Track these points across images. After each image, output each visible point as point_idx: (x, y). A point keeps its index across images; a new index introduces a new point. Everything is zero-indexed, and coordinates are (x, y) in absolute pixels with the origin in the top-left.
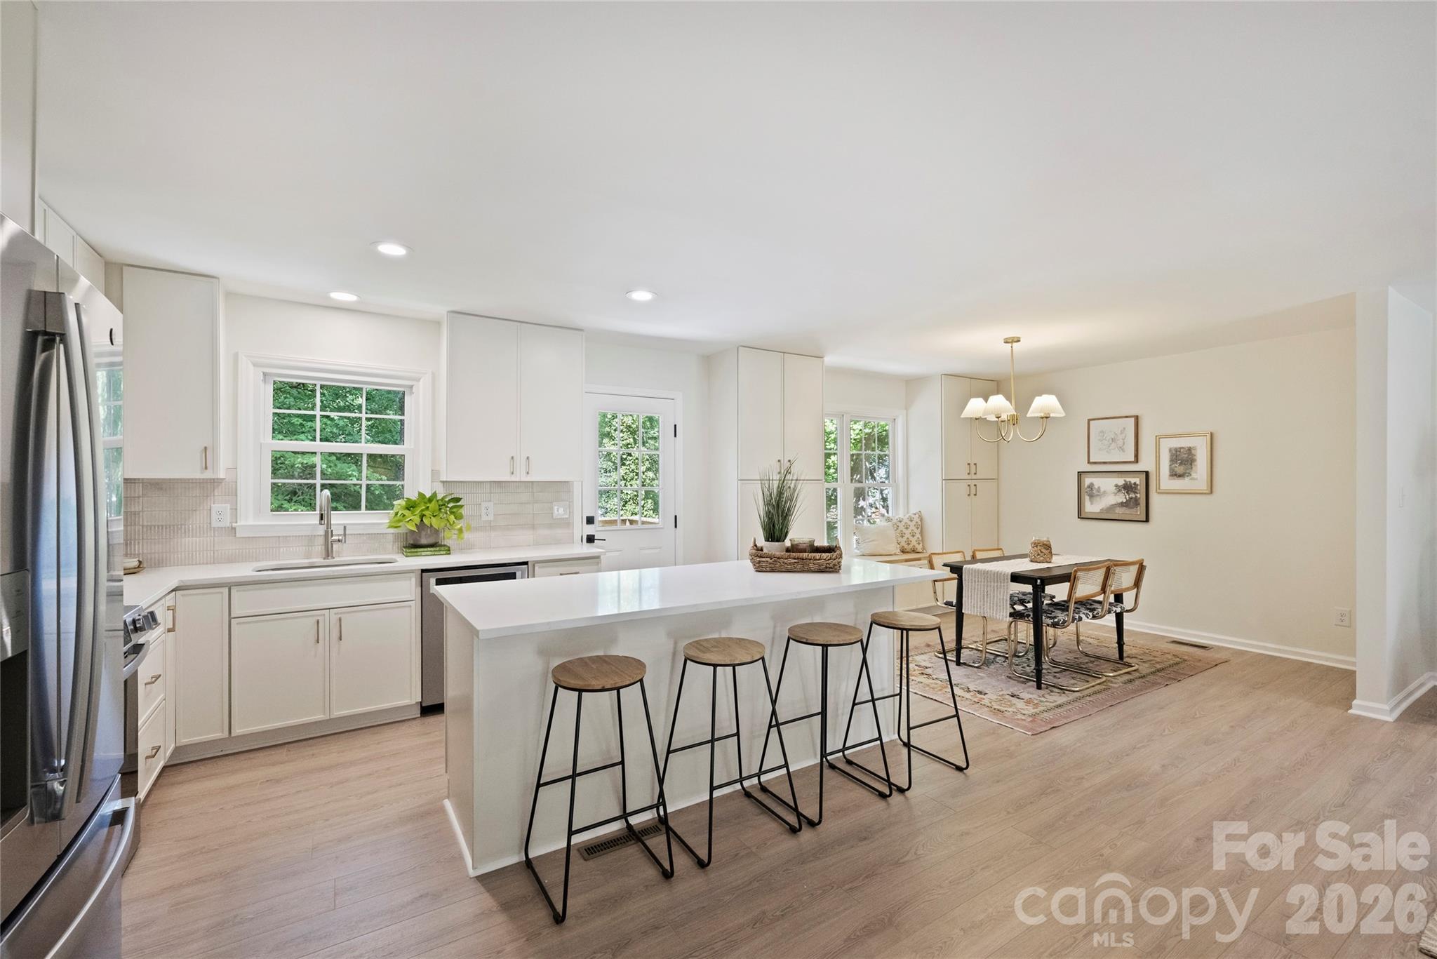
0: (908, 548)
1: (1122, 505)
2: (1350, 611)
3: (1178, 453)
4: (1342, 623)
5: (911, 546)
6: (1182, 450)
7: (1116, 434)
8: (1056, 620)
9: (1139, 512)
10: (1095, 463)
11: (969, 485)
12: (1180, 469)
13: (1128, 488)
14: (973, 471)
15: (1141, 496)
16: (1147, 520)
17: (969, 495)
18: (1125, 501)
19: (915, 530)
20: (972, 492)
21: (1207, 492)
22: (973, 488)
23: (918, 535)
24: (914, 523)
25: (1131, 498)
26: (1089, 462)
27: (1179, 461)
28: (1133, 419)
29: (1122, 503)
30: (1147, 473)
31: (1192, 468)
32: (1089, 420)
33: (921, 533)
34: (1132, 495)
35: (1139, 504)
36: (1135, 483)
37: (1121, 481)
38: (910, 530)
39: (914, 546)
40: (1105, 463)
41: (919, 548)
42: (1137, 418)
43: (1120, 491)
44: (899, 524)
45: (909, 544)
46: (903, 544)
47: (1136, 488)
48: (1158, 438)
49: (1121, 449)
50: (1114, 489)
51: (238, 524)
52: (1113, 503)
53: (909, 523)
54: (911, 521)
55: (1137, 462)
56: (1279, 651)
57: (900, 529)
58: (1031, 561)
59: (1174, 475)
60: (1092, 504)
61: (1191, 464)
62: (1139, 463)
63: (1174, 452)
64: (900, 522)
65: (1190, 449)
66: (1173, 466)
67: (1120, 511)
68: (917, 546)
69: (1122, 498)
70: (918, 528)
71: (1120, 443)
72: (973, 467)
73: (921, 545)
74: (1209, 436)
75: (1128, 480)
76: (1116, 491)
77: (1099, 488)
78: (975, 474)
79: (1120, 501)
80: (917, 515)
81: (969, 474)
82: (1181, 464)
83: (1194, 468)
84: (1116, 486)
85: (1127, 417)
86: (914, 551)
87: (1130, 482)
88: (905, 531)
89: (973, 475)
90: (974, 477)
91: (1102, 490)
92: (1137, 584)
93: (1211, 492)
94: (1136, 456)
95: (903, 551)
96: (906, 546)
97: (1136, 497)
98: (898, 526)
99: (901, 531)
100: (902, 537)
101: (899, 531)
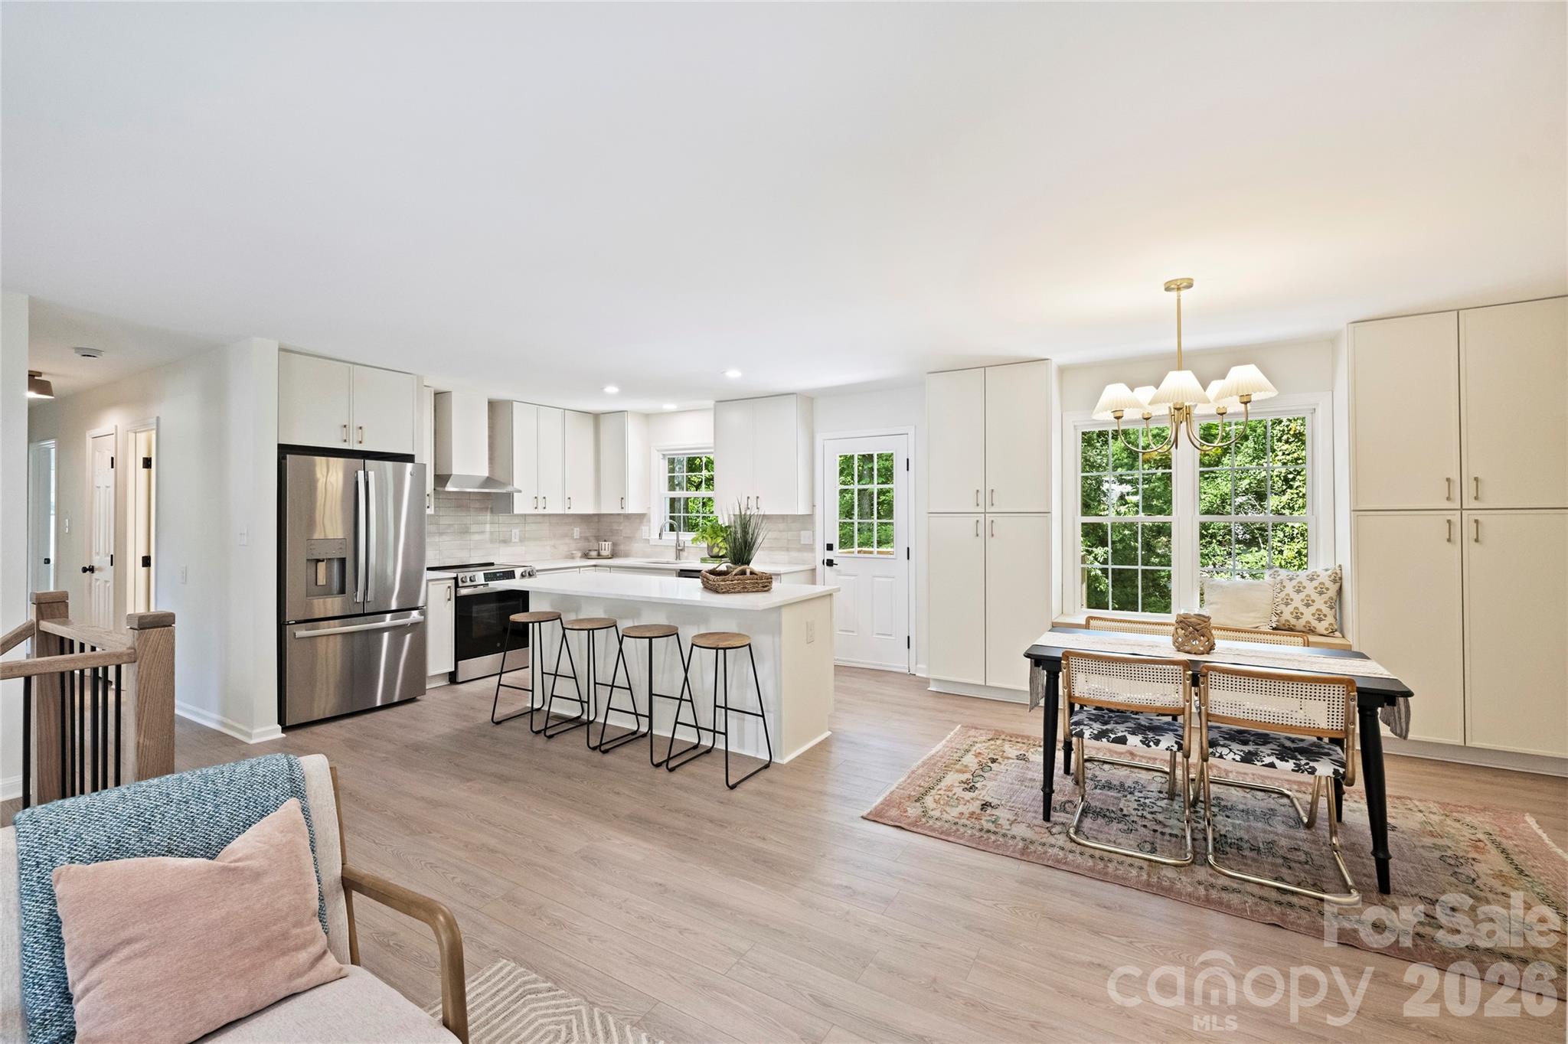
0: (1297, 624)
5: (1302, 621)
11: (1449, 521)
14: (1469, 492)
17: (1450, 540)
19: (1315, 597)
20: (1464, 535)
22: (1466, 527)
24: (1315, 583)
39: (1309, 622)
44: (1286, 583)
46: (1287, 616)
51: (652, 537)
53: (1306, 583)
57: (1286, 591)
68: (1315, 623)
72: (1469, 486)
78: (1476, 498)
80: (1330, 572)
81: (1449, 499)
86: (1312, 631)
89: (1469, 500)
90: (1472, 504)
96: (1292, 621)
98: (1284, 587)
99: (1286, 595)
100: (1287, 604)
101: (1282, 595)
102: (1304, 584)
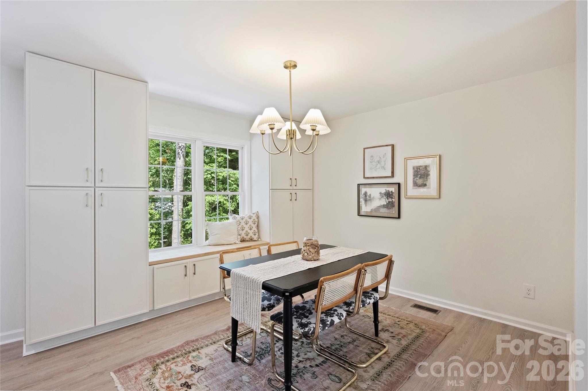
0: (247, 238)
1: (384, 206)
2: (535, 287)
3: (419, 170)
4: (528, 296)
5: (249, 237)
6: (421, 168)
7: (380, 158)
8: (307, 329)
9: (394, 212)
10: (368, 178)
11: (291, 194)
12: (420, 181)
13: (389, 195)
14: (294, 184)
15: (395, 200)
16: (399, 217)
17: (291, 200)
18: (385, 204)
19: (253, 225)
20: (294, 198)
21: (437, 197)
22: (294, 195)
23: (255, 228)
24: (252, 220)
25: (389, 202)
26: (364, 178)
27: (419, 176)
28: (390, 147)
29: (384, 205)
30: (399, 184)
31: (427, 180)
32: (364, 149)
33: (258, 226)
34: (390, 200)
35: (394, 206)
36: (392, 191)
37: (383, 190)
38: (248, 225)
39: (251, 236)
40: (373, 178)
41: (255, 238)
42: (393, 146)
43: (383, 197)
44: (241, 221)
45: (247, 235)
46: (243, 235)
47: (392, 195)
48: (407, 159)
49: (384, 168)
50: (378, 196)
52: (379, 205)
53: (249, 220)
54: (250, 218)
55: (393, 177)
56: (485, 314)
57: (242, 224)
58: (303, 259)
59: (416, 184)
60: (366, 206)
61: (427, 178)
62: (394, 178)
63: (416, 169)
64: (242, 219)
65: (426, 167)
66: (416, 179)
67: (384, 211)
68: (253, 236)
69: (384, 202)
70: (254, 224)
71: (383, 164)
72: (294, 181)
73: (257, 236)
74: (438, 157)
75: (388, 189)
76: (380, 197)
77: (370, 195)
78: (296, 186)
79: (382, 204)
80: (255, 215)
81: (291, 185)
82: (420, 178)
83: (428, 180)
84: (381, 193)
85: (387, 146)
86: (251, 240)
87: (389, 191)
88: (245, 226)
89: (294, 186)
90: (295, 188)
91: (372, 196)
92: (387, 276)
93: (440, 198)
94: (393, 172)
95: (243, 241)
96: (245, 237)
97: (392, 201)
98: (240, 223)
99: (242, 226)
100: (243, 230)
101: (240, 226)
102: (248, 221)
